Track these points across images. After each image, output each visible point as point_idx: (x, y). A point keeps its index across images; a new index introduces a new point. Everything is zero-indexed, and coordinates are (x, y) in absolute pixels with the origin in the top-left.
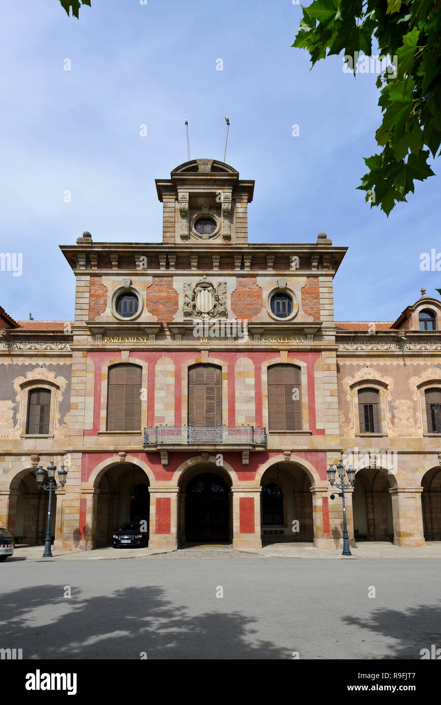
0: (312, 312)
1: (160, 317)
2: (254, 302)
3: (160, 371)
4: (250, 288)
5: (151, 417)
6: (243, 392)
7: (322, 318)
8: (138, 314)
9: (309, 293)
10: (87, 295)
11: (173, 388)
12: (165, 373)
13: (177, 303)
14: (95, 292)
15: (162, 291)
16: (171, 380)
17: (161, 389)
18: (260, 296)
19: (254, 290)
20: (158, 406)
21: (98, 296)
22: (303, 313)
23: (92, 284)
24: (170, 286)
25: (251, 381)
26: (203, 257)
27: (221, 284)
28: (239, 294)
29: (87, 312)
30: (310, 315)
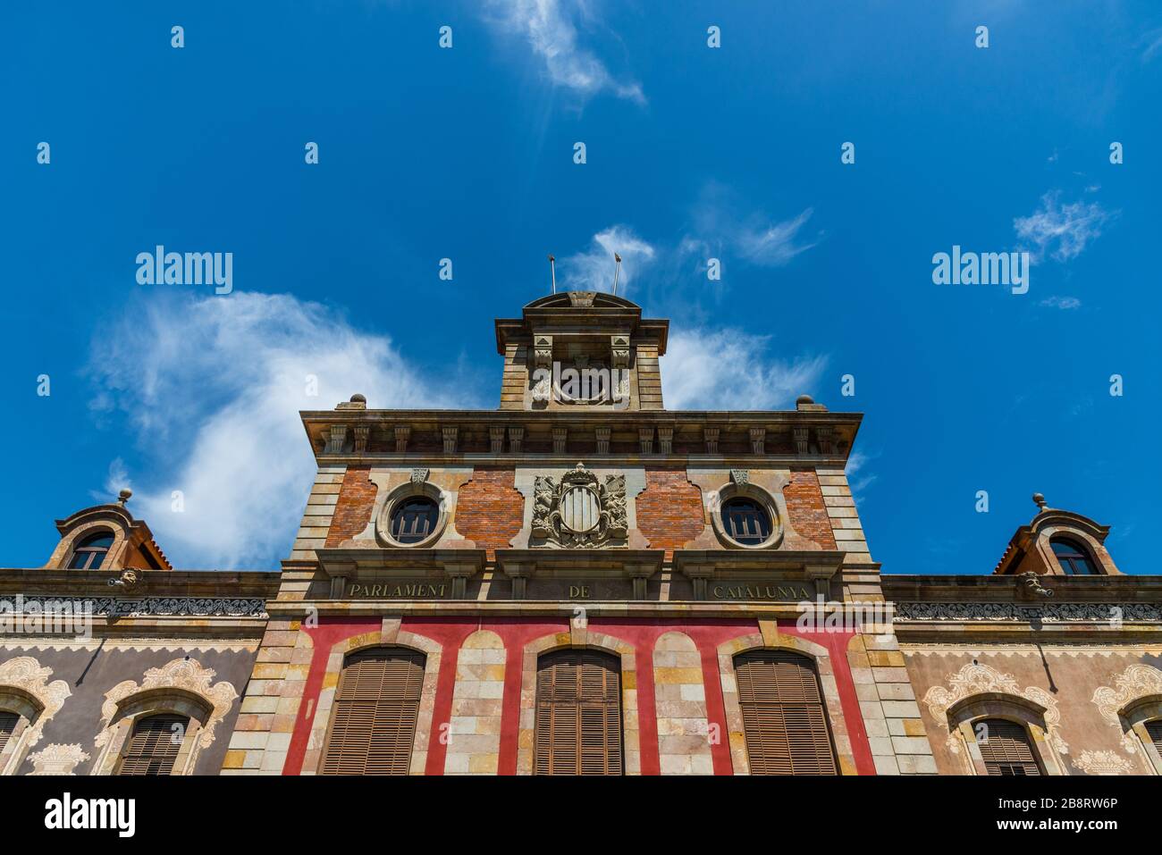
0: (815, 533)
1: (481, 542)
2: (685, 513)
3: (471, 667)
4: (675, 487)
6: (678, 722)
7: (841, 547)
8: (433, 535)
9: (801, 497)
10: (334, 499)
11: (498, 711)
12: (480, 671)
13: (520, 516)
14: (351, 493)
15: (491, 492)
16: (495, 689)
17: (468, 713)
18: (697, 503)
19: (683, 491)
20: (454, 762)
21: (357, 502)
22: (796, 534)
23: (348, 480)
24: (509, 483)
25: (695, 692)
26: (578, 432)
27: (613, 478)
28: (653, 499)
29: (324, 533)
30: (813, 538)
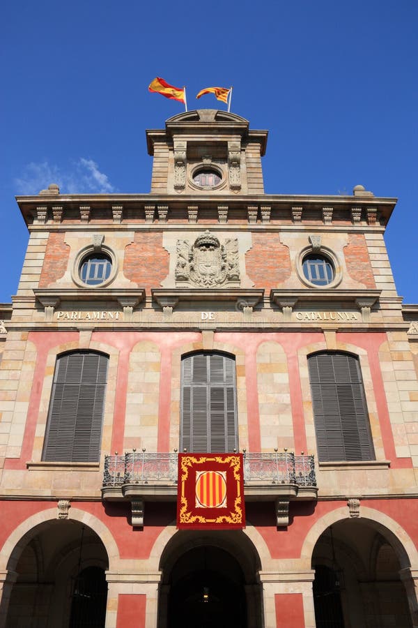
0: (363, 278)
1: (142, 284)
2: (278, 264)
3: (138, 363)
4: (271, 247)
5: (118, 440)
6: (271, 395)
7: (378, 287)
8: (109, 279)
9: (355, 254)
10: (42, 256)
11: (157, 389)
12: (144, 365)
13: (167, 266)
14: (53, 252)
15: (146, 250)
16: (154, 377)
17: (137, 391)
18: (286, 257)
19: (276, 250)
20: (130, 420)
21: (56, 258)
22: (350, 279)
23: (51, 242)
24: (158, 243)
25: (283, 378)
26: (206, 208)
27: (229, 241)
28: (257, 254)
29: (37, 278)
30: (361, 281)
